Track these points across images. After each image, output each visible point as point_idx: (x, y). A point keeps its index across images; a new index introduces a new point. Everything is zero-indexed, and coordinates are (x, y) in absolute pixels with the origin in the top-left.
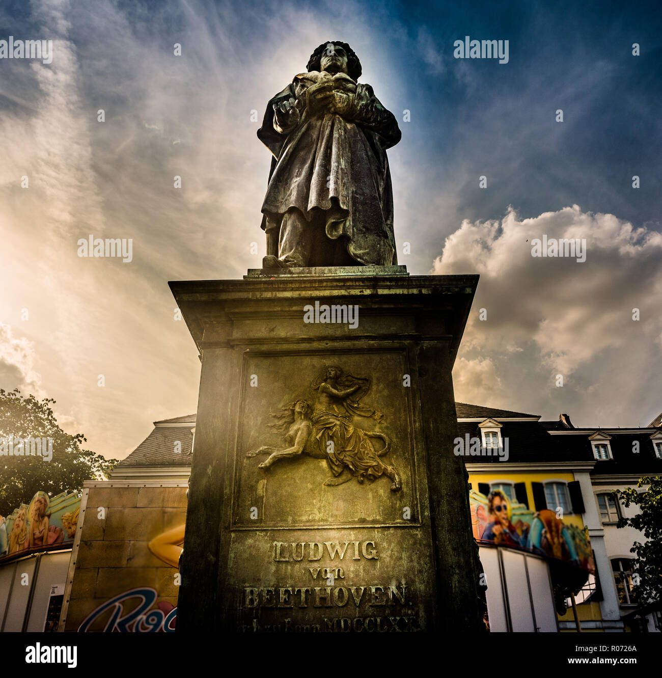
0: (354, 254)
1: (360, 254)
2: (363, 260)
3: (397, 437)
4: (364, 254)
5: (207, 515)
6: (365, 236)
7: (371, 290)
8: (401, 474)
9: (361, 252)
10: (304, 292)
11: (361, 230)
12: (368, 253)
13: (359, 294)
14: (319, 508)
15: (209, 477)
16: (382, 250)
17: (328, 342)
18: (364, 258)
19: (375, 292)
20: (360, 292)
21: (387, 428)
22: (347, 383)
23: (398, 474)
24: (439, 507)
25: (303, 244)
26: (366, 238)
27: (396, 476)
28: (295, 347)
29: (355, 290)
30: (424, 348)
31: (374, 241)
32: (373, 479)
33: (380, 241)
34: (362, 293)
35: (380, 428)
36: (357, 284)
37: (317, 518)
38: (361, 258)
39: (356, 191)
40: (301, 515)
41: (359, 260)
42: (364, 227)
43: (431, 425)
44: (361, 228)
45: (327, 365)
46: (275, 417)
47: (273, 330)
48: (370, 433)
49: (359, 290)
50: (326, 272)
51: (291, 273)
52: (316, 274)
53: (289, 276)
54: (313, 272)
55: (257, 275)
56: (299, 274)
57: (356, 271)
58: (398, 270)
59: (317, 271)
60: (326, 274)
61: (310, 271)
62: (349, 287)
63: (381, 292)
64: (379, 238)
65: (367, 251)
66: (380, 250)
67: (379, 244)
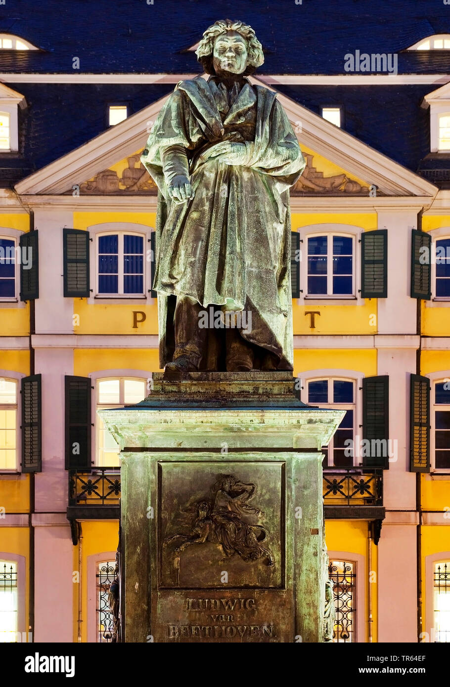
0: (247, 336)
1: (253, 335)
2: (256, 340)
3: (273, 530)
4: (257, 334)
7: (259, 420)
8: (275, 556)
9: (255, 331)
10: (205, 420)
11: (255, 308)
12: (261, 333)
15: (139, 555)
16: (274, 327)
18: (257, 338)
19: (262, 422)
20: (251, 421)
21: (267, 523)
23: (273, 556)
24: (299, 577)
25: (199, 331)
27: (271, 558)
29: (246, 420)
30: (300, 461)
31: (267, 319)
32: (255, 558)
33: (273, 318)
36: (248, 415)
37: (215, 584)
38: (254, 339)
39: (251, 263)
41: (251, 341)
42: (258, 304)
44: (255, 305)
47: (180, 445)
48: (255, 527)
50: (222, 377)
51: (191, 378)
52: (213, 380)
53: (189, 382)
54: (210, 378)
55: (161, 379)
56: (198, 379)
57: (248, 377)
58: (286, 377)
59: (214, 376)
60: (221, 380)
61: (207, 376)
62: (242, 417)
63: (267, 421)
64: (272, 315)
65: (260, 330)
66: (272, 328)
67: (272, 322)
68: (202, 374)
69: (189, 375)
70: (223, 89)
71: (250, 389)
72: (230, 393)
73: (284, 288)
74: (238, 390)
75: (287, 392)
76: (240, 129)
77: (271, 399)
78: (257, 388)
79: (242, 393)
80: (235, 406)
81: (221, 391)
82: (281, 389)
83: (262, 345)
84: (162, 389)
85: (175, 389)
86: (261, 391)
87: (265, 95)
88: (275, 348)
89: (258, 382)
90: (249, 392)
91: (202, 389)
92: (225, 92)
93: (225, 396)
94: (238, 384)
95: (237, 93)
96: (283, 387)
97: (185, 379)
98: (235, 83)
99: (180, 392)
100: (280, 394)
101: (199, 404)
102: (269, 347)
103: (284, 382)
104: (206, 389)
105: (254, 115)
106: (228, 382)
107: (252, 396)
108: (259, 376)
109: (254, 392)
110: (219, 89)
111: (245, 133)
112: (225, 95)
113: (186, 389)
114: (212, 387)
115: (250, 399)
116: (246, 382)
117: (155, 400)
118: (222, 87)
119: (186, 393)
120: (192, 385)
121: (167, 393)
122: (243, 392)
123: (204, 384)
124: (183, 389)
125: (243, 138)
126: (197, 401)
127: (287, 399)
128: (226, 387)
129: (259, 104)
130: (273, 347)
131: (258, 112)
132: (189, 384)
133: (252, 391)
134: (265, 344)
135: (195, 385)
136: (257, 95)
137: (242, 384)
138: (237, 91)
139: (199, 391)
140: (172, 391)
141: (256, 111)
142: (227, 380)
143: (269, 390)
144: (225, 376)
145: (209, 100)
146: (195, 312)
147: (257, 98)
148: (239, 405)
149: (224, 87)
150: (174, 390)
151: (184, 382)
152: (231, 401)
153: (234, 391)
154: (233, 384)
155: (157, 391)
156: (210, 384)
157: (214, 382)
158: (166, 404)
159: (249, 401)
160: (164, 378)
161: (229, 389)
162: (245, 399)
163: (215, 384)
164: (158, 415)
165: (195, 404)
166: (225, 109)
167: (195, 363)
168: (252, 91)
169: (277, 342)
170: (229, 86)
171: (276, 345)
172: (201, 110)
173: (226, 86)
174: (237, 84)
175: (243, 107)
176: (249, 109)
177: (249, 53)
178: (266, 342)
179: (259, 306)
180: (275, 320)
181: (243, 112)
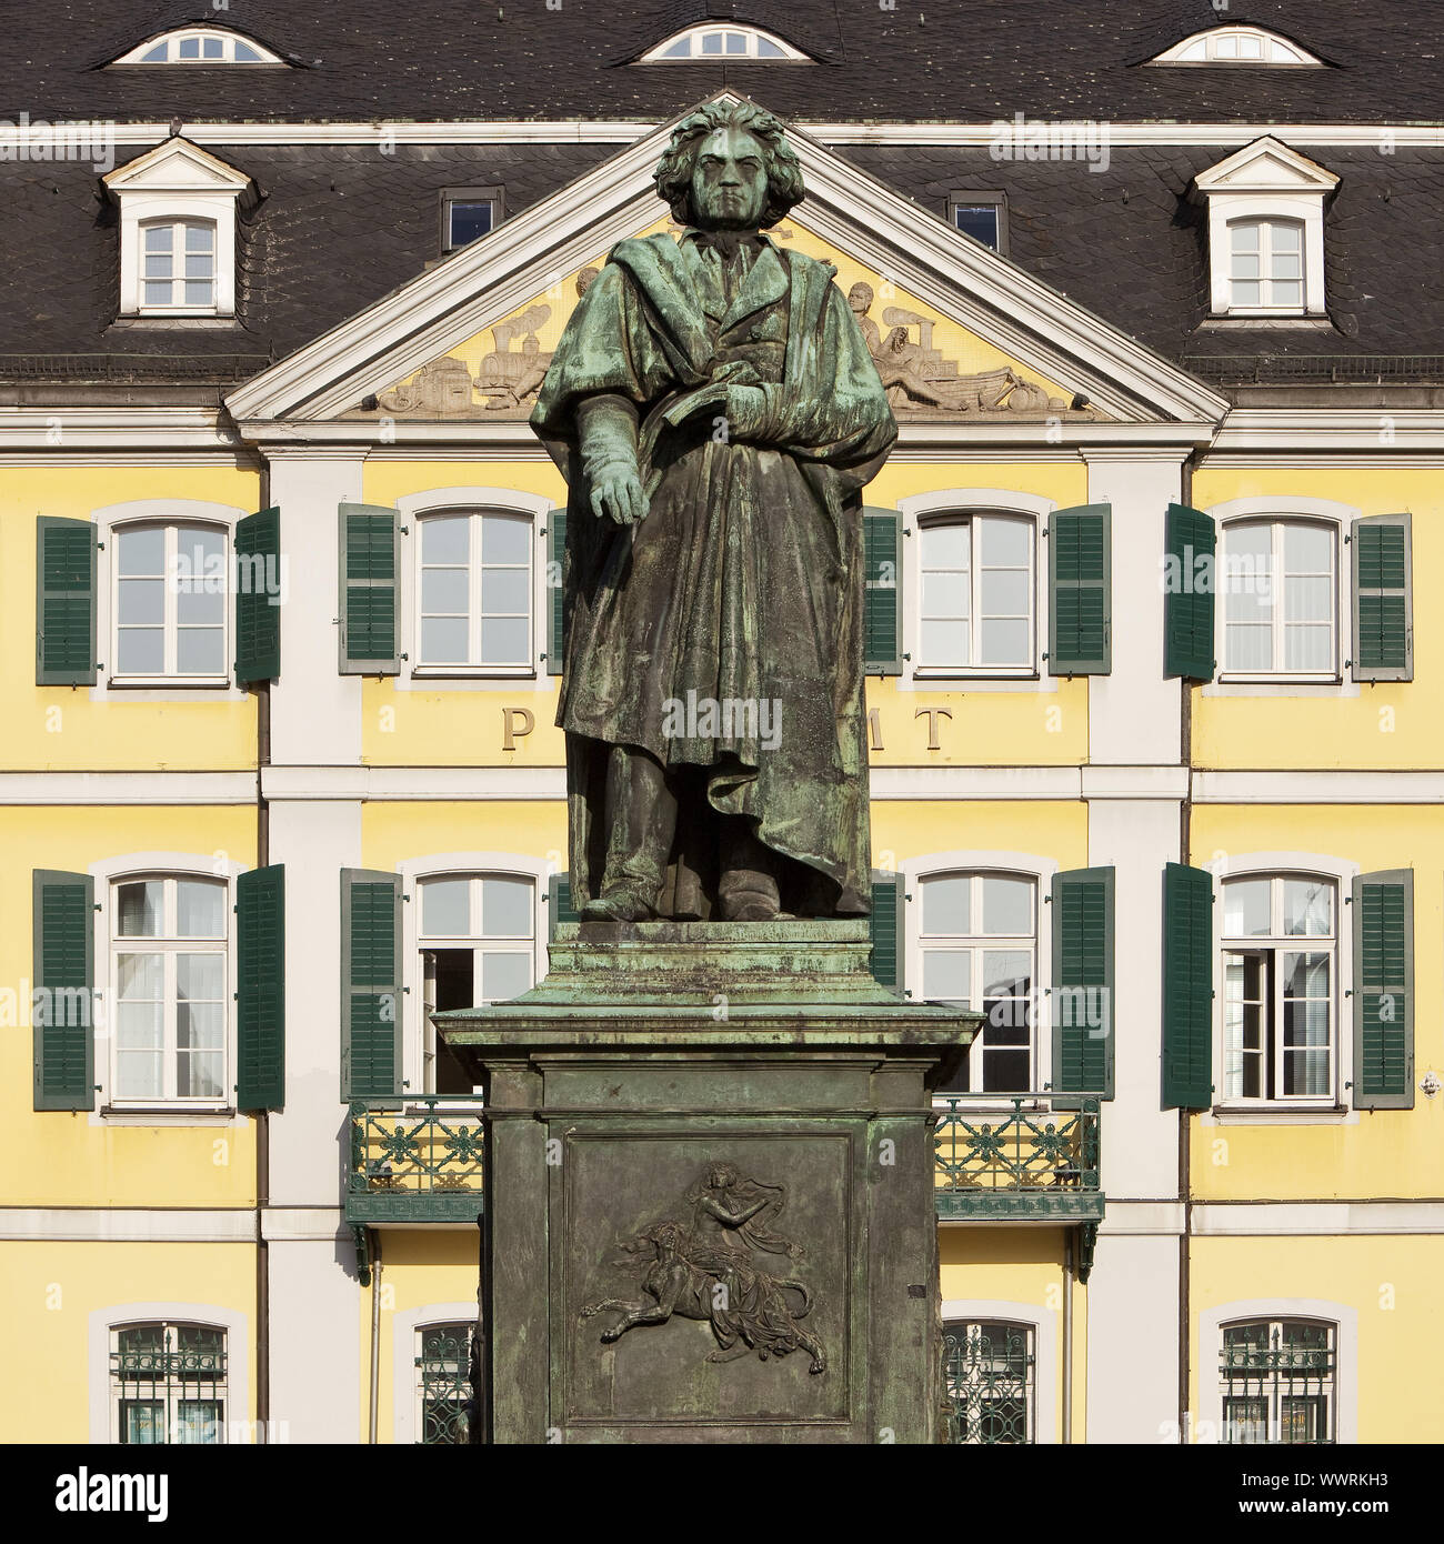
0: (766, 835)
1: (780, 833)
2: (786, 845)
3: (824, 1288)
4: (789, 830)
5: (524, 1401)
6: (793, 783)
7: (794, 1033)
9: (784, 824)
10: (673, 1035)
11: (785, 771)
12: (799, 828)
13: (771, 1041)
14: (698, 1396)
15: (523, 1345)
16: (829, 814)
17: (713, 1118)
18: (789, 840)
19: (800, 1040)
20: (774, 1038)
21: (809, 1272)
22: (746, 1194)
23: (823, 1347)
24: (882, 1394)
25: (660, 826)
26: (796, 789)
27: (820, 1352)
28: (655, 1126)
29: (764, 1034)
30: (884, 1129)
31: (812, 796)
32: (781, 1353)
33: (825, 793)
34: (777, 1041)
35: (799, 1272)
36: (769, 1024)
37: (694, 1410)
38: (781, 842)
39: (776, 667)
40: (670, 1405)
41: (777, 847)
42: (791, 761)
43: (883, 1268)
44: (785, 765)
45: (712, 1159)
46: (625, 1249)
47: (615, 1092)
48: (782, 1282)
49: (773, 1034)
50: (709, 935)
51: (640, 937)
52: (690, 941)
53: (637, 946)
54: (684, 936)
55: (573, 939)
56: (656, 939)
57: (768, 934)
58: (853, 933)
59: (692, 932)
60: (708, 941)
61: (678, 932)
62: (754, 1029)
63: (811, 1038)
64: (823, 787)
65: (796, 821)
66: (824, 817)
67: (823, 802)
68: (665, 927)
69: (637, 930)
70: (714, 262)
71: (773, 961)
72: (727, 970)
73: (850, 721)
74: (746, 964)
75: (855, 969)
76: (751, 355)
77: (820, 986)
78: (789, 961)
79: (754, 972)
80: (738, 1001)
81: (709, 966)
82: (842, 961)
83: (801, 857)
84: (576, 962)
85: (604, 961)
86: (797, 967)
87: (807, 275)
88: (830, 863)
89: (792, 945)
90: (771, 969)
91: (665, 961)
92: (717, 268)
93: (714, 979)
94: (748, 950)
95: (745, 269)
96: (846, 956)
97: (628, 937)
98: (741, 246)
99: (615, 968)
100: (841, 974)
101: (658, 997)
102: (817, 861)
103: (849, 945)
104: (675, 962)
105: (784, 322)
106: (724, 946)
107: (777, 979)
108: (792, 931)
109: (782, 969)
110: (705, 261)
111: (764, 364)
112: (718, 274)
113: (629, 961)
114: (688, 957)
115: (773, 986)
116: (764, 945)
117: (561, 989)
118: (711, 256)
119: (628, 970)
120: (643, 951)
121: (585, 971)
122: (757, 968)
123: (669, 951)
124: (622, 961)
125: (757, 376)
126: (654, 992)
127: (855, 986)
128: (719, 957)
129: (793, 295)
130: (826, 860)
131: (792, 315)
132: (636, 950)
133: (778, 967)
134: (809, 855)
135: (650, 952)
136: (789, 275)
137: (756, 951)
138: (745, 265)
139: (658, 968)
140: (598, 968)
141: (788, 311)
142: (721, 941)
143: (815, 964)
144: (717, 930)
145: (683, 289)
146: (650, 781)
147: (790, 281)
148: (748, 1001)
149: (716, 256)
150: (602, 964)
151: (624, 946)
152: (731, 991)
153: (738, 967)
154: (736, 949)
155: (565, 968)
156: (684, 951)
157: (693, 946)
158: (585, 998)
159: (771, 991)
160: (580, 938)
161: (726, 962)
162: (762, 985)
163: (696, 951)
164: (566, 1025)
165: (650, 998)
166: (719, 308)
167: (650, 901)
168: (778, 265)
169: (835, 849)
170: (728, 255)
171: (832, 857)
172: (664, 311)
173: (721, 252)
174: (744, 250)
175: (757, 304)
176: (772, 305)
177: (771, 177)
178: (809, 851)
179: (795, 765)
180: (830, 798)
181: (759, 314)
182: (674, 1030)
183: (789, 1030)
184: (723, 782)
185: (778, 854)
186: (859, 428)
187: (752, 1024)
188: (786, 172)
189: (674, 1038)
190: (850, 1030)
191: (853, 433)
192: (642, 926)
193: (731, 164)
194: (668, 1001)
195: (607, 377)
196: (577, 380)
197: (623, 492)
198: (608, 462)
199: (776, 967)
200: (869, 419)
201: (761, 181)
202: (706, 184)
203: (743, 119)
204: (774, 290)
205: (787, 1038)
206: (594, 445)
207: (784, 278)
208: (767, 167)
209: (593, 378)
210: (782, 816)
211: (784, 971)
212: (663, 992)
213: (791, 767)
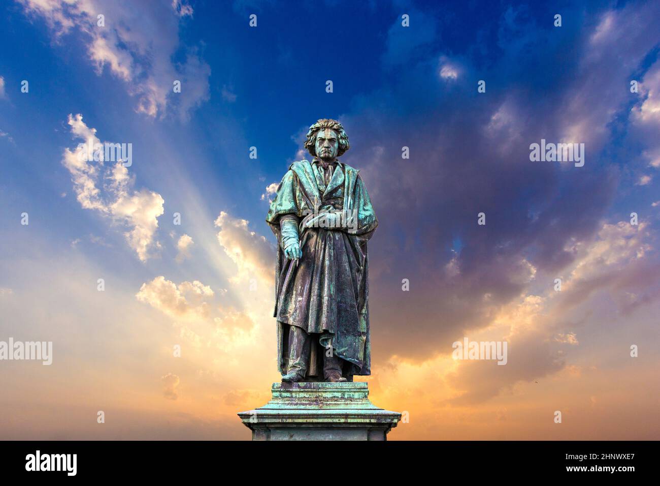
0: (337, 353)
1: (342, 352)
2: (344, 355)
4: (344, 351)
6: (346, 336)
9: (343, 349)
11: (343, 332)
12: (347, 350)
16: (357, 346)
19: (346, 421)
20: (339, 421)
26: (347, 338)
29: (336, 419)
31: (351, 340)
33: (356, 339)
36: (337, 416)
39: (340, 300)
41: (341, 356)
42: (345, 329)
47: (292, 437)
49: (338, 419)
50: (320, 386)
51: (299, 387)
52: (314, 388)
54: (312, 387)
55: (279, 388)
56: (305, 387)
57: (338, 386)
58: (363, 386)
60: (320, 388)
61: (311, 385)
62: (333, 418)
63: (349, 421)
64: (355, 337)
65: (347, 348)
66: (355, 347)
67: (355, 342)
70: (322, 172)
71: (339, 395)
72: (325, 398)
73: (364, 315)
74: (331, 396)
76: (333, 202)
77: (353, 402)
78: (344, 395)
79: (334, 398)
81: (320, 396)
83: (348, 359)
84: (280, 395)
85: (288, 395)
86: (346, 396)
87: (350, 174)
89: (345, 390)
90: (338, 397)
91: (307, 395)
92: (322, 174)
93: (322, 400)
94: (331, 392)
96: (361, 393)
97: (295, 387)
99: (292, 397)
100: (359, 399)
101: (305, 406)
102: (352, 360)
103: (362, 390)
104: (310, 395)
105: (343, 191)
106: (324, 390)
107: (340, 400)
108: (345, 385)
109: (342, 397)
110: (319, 171)
111: (337, 206)
112: (323, 176)
113: (296, 395)
114: (314, 393)
115: (339, 403)
116: (336, 390)
117: (275, 404)
119: (296, 397)
120: (300, 392)
121: (283, 398)
122: (334, 397)
123: (308, 392)
124: (294, 395)
125: (335, 210)
126: (303, 404)
127: (364, 402)
128: (323, 393)
129: (346, 182)
130: (355, 360)
132: (298, 391)
135: (302, 392)
136: (345, 175)
137: (334, 392)
138: (331, 173)
139: (304, 397)
140: (287, 397)
141: (344, 187)
142: (324, 388)
143: (351, 396)
144: (322, 385)
145: (312, 182)
146: (302, 337)
147: (345, 177)
148: (331, 408)
149: (322, 170)
151: (294, 390)
152: (326, 405)
153: (328, 396)
154: (328, 391)
155: (277, 397)
156: (312, 392)
157: (315, 390)
158: (283, 407)
159: (338, 404)
160: (281, 387)
161: (325, 395)
162: (335, 402)
163: (316, 392)
164: (278, 417)
165: (302, 407)
166: (322, 188)
167: (302, 375)
168: (341, 172)
169: (359, 356)
170: (326, 169)
171: (358, 359)
172: (307, 190)
173: (324, 168)
174: (330, 167)
175: (335, 186)
176: (339, 187)
177: (339, 143)
178: (350, 357)
179: (346, 331)
180: (357, 341)
181: (335, 190)
182: (309, 418)
183: (343, 418)
184: (324, 338)
185: (341, 359)
186: (366, 225)
187: (332, 416)
188: (344, 142)
189: (309, 421)
190: (361, 418)
191: (364, 226)
192: (300, 383)
193: (327, 141)
194: (308, 408)
195: (290, 210)
196: (280, 210)
197: (293, 250)
198: (290, 238)
199: (340, 397)
200: (369, 221)
201: (336, 145)
202: (319, 146)
203: (331, 126)
204: (340, 182)
205: (342, 421)
206: (285, 232)
207: (343, 175)
208: (338, 140)
209: (285, 210)
210: (342, 347)
211: (342, 398)
212: (306, 404)
213: (345, 332)
